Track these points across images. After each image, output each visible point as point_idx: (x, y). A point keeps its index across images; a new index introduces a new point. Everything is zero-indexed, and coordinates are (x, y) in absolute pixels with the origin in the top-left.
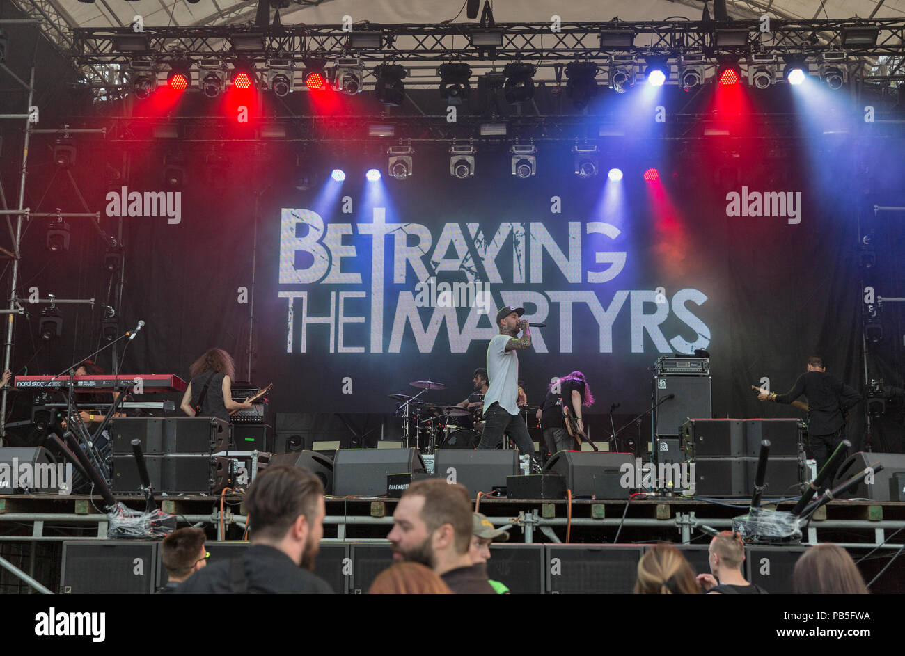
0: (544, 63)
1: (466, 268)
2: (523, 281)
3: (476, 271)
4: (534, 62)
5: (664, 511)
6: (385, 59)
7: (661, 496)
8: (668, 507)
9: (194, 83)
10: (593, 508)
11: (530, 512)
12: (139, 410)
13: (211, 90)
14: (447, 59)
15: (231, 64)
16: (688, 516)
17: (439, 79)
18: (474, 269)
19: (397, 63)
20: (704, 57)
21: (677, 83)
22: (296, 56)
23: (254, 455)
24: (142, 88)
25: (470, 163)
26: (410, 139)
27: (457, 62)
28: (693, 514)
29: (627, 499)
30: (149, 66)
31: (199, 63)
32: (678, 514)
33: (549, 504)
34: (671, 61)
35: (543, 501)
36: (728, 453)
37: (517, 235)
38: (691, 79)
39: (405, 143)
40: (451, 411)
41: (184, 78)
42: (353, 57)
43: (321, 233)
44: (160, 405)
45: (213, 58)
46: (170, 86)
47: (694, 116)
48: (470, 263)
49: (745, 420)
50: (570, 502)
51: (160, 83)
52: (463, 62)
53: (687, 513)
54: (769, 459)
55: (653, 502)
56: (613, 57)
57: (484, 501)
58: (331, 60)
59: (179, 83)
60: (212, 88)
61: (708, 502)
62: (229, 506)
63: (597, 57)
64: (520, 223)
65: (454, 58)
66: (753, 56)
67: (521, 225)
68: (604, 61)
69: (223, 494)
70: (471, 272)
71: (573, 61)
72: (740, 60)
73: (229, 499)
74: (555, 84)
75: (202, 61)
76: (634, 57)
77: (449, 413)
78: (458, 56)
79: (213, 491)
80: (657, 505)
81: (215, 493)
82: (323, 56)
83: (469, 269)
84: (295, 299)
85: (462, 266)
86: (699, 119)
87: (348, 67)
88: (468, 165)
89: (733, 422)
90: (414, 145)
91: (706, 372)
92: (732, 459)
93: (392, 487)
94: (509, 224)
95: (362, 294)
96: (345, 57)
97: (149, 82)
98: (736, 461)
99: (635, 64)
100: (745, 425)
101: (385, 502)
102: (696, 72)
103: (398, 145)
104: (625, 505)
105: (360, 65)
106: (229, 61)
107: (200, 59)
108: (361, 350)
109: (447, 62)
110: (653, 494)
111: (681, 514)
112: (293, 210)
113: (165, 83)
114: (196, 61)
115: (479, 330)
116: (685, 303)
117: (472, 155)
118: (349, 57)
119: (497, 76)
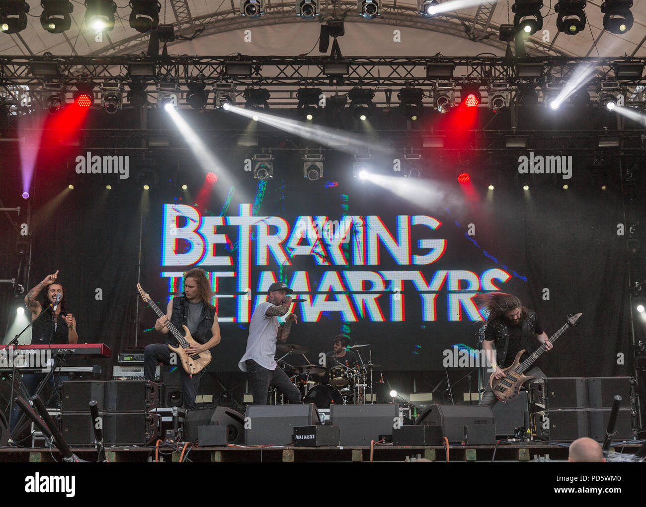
0: (381, 89)
1: (315, 253)
2: (362, 263)
3: (324, 255)
4: (373, 88)
5: (525, 454)
6: (253, 84)
7: (520, 441)
8: (528, 451)
9: (97, 102)
10: (466, 452)
11: (414, 457)
12: (72, 373)
13: (111, 108)
14: (303, 84)
15: (127, 86)
16: (544, 458)
17: (297, 101)
18: (323, 253)
19: (263, 87)
20: (508, 85)
21: (487, 105)
22: (180, 81)
23: (174, 410)
24: (53, 105)
25: (320, 168)
26: (270, 149)
27: (311, 87)
28: (547, 456)
29: (495, 445)
30: (60, 87)
31: (101, 86)
32: (536, 456)
33: (430, 449)
34: (482, 88)
35: (426, 447)
36: (575, 405)
37: (356, 226)
38: (498, 103)
39: (267, 152)
40: (310, 370)
41: (88, 97)
42: (227, 82)
43: (197, 224)
44: (90, 369)
45: (112, 81)
46: (76, 104)
47: (498, 132)
48: (319, 249)
49: (586, 378)
50: (448, 447)
51: (68, 102)
52: (316, 87)
53: (542, 455)
55: (516, 447)
56: (437, 84)
57: (377, 448)
58: (209, 84)
59: (84, 101)
60: (111, 106)
61: (560, 446)
62: (162, 455)
63: (423, 84)
64: (359, 217)
65: (309, 84)
66: (547, 85)
67: (360, 218)
68: (430, 88)
69: (157, 445)
70: (320, 256)
71: (405, 87)
72: (537, 88)
73: (162, 449)
74: (385, 105)
75: (104, 84)
76: (454, 84)
77: (309, 371)
78: (312, 82)
79: (148, 443)
80: (519, 449)
81: (150, 445)
82: (203, 81)
83: (318, 253)
84: (175, 278)
85: (313, 251)
86: (501, 134)
87: (224, 90)
88: (318, 170)
89: (578, 379)
90: (273, 153)
92: (578, 410)
93: (298, 437)
94: (350, 217)
95: (231, 274)
96: (221, 82)
97: (59, 101)
98: (581, 412)
99: (454, 90)
100: (587, 382)
101: (294, 450)
102: (503, 97)
103: (261, 153)
104: (493, 450)
105: (233, 88)
106: (125, 84)
107: (102, 83)
108: (231, 320)
109: (303, 87)
110: (514, 440)
111: (538, 457)
112: (173, 205)
113: (73, 101)
114: (99, 84)
115: (327, 302)
116: (491, 280)
117: (321, 161)
118: (224, 82)
119: (340, 98)
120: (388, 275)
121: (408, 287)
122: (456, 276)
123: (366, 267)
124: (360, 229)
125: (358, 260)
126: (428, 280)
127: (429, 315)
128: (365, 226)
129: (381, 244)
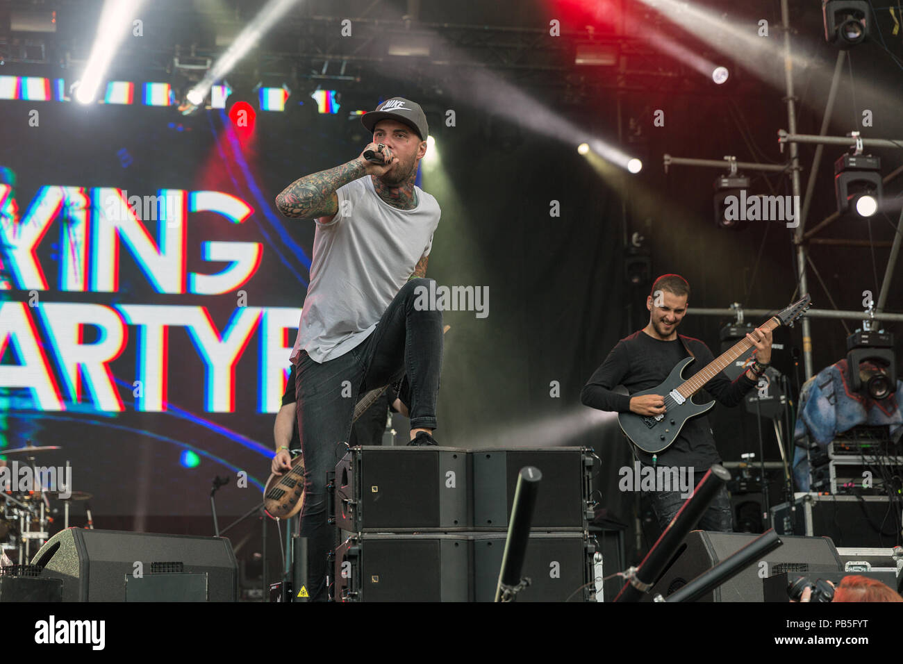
2: (80, 287)
37: (72, 208)
49: (469, 450)
64: (78, 189)
67: (80, 192)
86: (381, 27)
89: (445, 452)
92: (440, 536)
94: (58, 189)
98: (450, 540)
100: (471, 461)
120: (136, 313)
121: (177, 339)
122: (280, 319)
123: (88, 296)
124: (80, 216)
125: (72, 281)
126: (221, 327)
127: (220, 400)
128: (90, 209)
129: (123, 249)
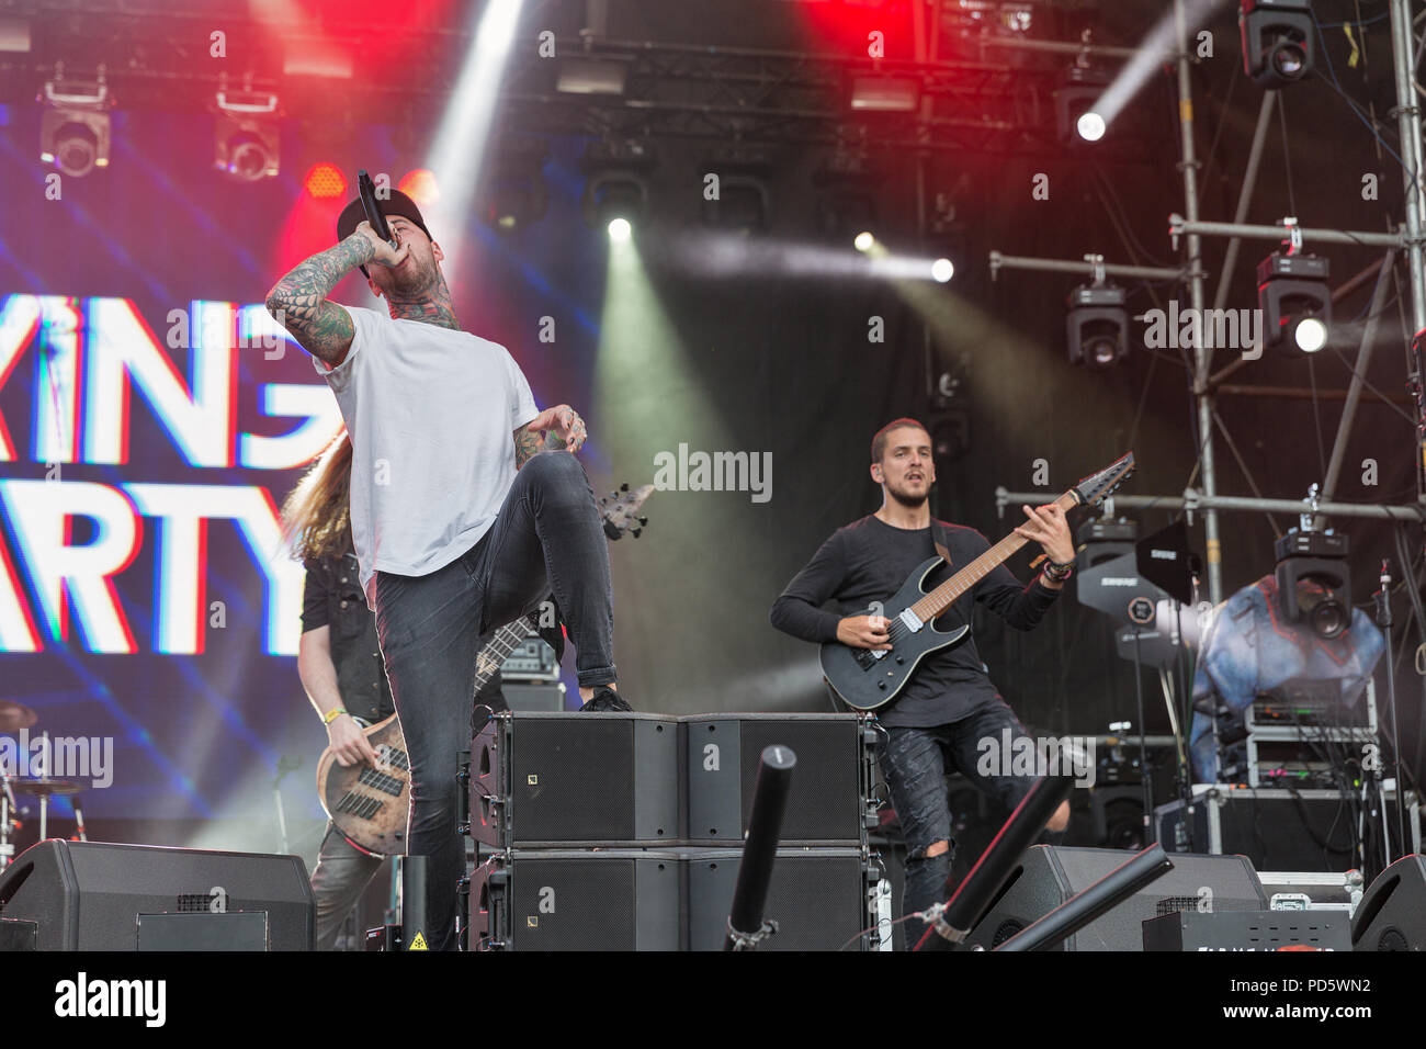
2: (66, 457)
37: (52, 331)
49: (681, 719)
54: (780, 853)
64: (64, 300)
67: (68, 304)
89: (644, 721)
91: (551, 672)
92: (637, 854)
98: (651, 861)
120: (153, 498)
123: (78, 470)
124: (67, 343)
125: (54, 445)
127: (286, 635)
128: (83, 332)
129: (134, 400)
